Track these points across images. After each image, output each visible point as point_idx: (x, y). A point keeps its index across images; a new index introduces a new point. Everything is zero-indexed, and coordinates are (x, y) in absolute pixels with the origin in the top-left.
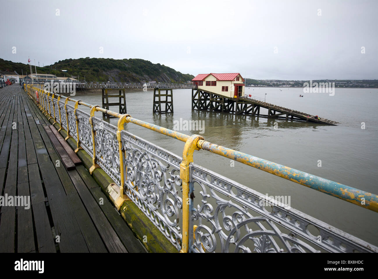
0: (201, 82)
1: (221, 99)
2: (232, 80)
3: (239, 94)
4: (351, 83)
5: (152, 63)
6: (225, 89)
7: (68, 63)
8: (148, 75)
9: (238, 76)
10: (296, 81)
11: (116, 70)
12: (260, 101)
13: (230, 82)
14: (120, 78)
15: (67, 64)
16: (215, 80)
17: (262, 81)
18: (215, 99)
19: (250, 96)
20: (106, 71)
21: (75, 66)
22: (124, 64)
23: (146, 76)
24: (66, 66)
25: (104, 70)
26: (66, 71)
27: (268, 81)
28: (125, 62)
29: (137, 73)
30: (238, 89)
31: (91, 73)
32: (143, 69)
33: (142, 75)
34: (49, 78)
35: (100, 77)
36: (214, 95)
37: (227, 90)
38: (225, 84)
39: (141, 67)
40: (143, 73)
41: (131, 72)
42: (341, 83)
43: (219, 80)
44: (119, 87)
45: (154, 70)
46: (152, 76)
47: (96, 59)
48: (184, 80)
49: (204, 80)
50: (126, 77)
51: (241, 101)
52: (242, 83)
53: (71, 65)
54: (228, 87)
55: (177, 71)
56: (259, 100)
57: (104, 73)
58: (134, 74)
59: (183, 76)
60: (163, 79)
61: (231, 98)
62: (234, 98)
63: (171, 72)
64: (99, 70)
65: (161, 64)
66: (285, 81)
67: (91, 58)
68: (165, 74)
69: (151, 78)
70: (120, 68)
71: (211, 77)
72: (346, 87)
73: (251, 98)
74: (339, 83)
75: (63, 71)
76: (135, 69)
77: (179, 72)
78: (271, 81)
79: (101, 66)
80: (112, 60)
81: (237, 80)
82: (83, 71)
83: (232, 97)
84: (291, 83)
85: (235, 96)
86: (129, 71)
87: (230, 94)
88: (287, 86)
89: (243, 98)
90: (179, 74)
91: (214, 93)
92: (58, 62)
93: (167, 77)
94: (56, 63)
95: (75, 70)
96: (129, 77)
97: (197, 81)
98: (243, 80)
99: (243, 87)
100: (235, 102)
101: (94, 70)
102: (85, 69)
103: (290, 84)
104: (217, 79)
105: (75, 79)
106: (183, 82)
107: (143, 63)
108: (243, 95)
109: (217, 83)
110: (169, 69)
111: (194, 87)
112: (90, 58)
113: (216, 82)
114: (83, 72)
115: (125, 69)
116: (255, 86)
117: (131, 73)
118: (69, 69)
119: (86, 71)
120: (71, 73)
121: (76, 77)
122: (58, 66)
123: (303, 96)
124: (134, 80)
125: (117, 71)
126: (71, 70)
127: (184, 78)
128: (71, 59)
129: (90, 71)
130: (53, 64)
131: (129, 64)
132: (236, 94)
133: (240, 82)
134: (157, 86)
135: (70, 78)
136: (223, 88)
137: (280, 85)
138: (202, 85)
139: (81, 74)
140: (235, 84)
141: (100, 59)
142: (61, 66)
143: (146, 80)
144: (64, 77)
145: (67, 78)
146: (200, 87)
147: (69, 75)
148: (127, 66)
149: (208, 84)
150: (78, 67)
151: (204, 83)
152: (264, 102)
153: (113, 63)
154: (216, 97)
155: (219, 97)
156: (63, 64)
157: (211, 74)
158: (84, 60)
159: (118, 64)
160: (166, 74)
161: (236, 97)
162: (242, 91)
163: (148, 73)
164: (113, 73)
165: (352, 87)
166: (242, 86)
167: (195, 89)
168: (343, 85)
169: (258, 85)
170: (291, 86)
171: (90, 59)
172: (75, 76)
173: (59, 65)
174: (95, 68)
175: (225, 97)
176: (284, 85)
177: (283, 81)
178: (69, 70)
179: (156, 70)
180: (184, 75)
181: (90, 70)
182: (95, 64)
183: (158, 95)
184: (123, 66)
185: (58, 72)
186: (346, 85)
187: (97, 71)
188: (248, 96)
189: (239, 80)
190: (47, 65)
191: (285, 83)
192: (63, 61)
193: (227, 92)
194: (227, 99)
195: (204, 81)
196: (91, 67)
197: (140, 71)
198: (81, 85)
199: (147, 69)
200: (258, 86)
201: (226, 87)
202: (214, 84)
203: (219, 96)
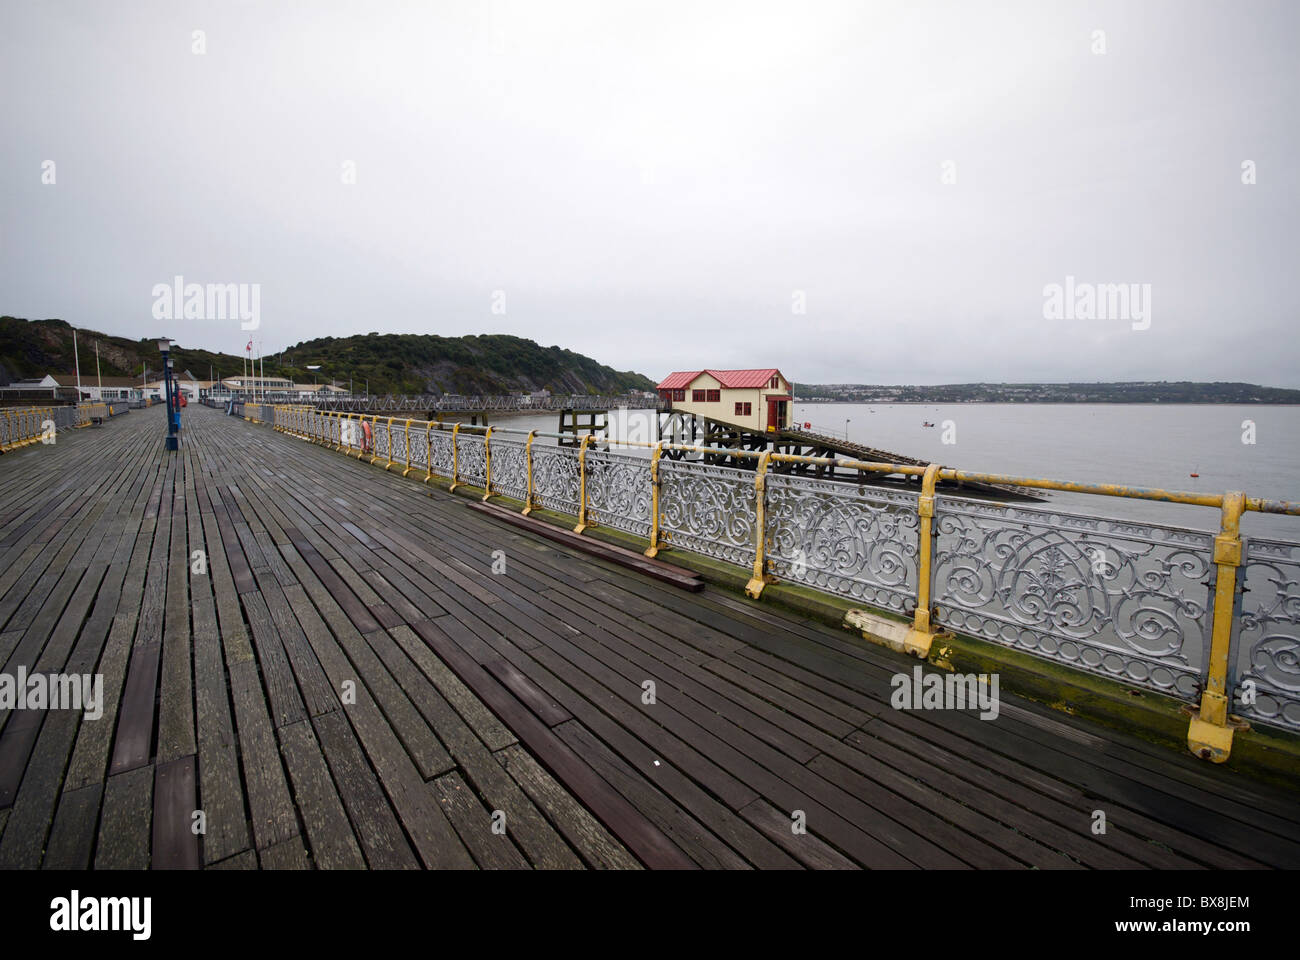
0: (679, 393)
1: (733, 435)
2: (760, 386)
3: (780, 420)
4: (1042, 391)
5: (540, 345)
6: (744, 409)
7: (323, 349)
8: (529, 375)
9: (775, 376)
10: (905, 388)
11: (446, 364)
12: (834, 440)
13: (756, 392)
14: (456, 383)
15: (319, 351)
16: (716, 386)
17: (819, 388)
18: (717, 435)
19: (808, 426)
20: (420, 367)
21: (342, 356)
22: (467, 350)
23: (524, 379)
24: (319, 355)
25: (416, 364)
26: (317, 367)
27: (835, 387)
28: (469, 344)
29: (500, 370)
30: (777, 409)
31: (383, 373)
32: (516, 360)
33: (512, 376)
34: (274, 388)
35: (406, 383)
36: (712, 425)
37: (748, 412)
38: (743, 397)
39: (511, 356)
40: (515, 371)
41: (486, 368)
42: (1019, 392)
43: (727, 388)
44: (471, 408)
45: (545, 363)
46: (539, 378)
47: (396, 337)
48: (621, 387)
49: (687, 387)
50: (473, 383)
51: (785, 439)
52: (786, 393)
53: (330, 354)
54: (750, 404)
55: (602, 364)
56: (831, 437)
57: (416, 371)
58: (493, 375)
59: (618, 376)
60: (568, 386)
61: (760, 432)
62: (767, 432)
63: (588, 369)
64: (404, 365)
65: (562, 348)
66: (882, 387)
67: (382, 333)
68: (572, 372)
69: (536, 383)
70: (457, 359)
71: (706, 378)
72: (1032, 401)
73: (811, 431)
74: (1012, 393)
75: (309, 367)
76: (496, 362)
77: (608, 368)
78: (844, 388)
79: (409, 353)
80: (435, 339)
81: (772, 387)
82: (363, 367)
83: (763, 428)
84: (894, 391)
85: (770, 427)
86: (479, 366)
87: (757, 421)
88: (886, 400)
89: (791, 432)
90: (608, 372)
91: (714, 421)
92: (295, 346)
93: (578, 379)
94: (290, 349)
95: (341, 365)
96: (481, 380)
97: (671, 389)
98: (788, 386)
99: (789, 403)
100: (770, 441)
101: (390, 365)
102: (368, 363)
103: (891, 395)
104: (722, 384)
105: (341, 387)
106: (618, 393)
107: (517, 347)
108: (789, 424)
109: (723, 394)
110: (581, 359)
111: (662, 405)
112: (380, 334)
113: (718, 391)
114: (362, 371)
115: (469, 361)
116: (804, 402)
117: (484, 370)
118: (325, 363)
119: (370, 367)
120: (330, 373)
121: (342, 384)
122: (296, 355)
123: (932, 425)
124: (493, 389)
125: (450, 368)
126: (331, 366)
127: (622, 383)
128: (329, 339)
129: (381, 367)
130: (283, 350)
131: (479, 349)
132: (772, 421)
133: (780, 391)
134: (569, 404)
135: (329, 386)
136: (738, 406)
137: (867, 397)
138: (683, 400)
139: (357, 374)
140: (768, 398)
141: (405, 336)
142: (305, 356)
143: (524, 388)
144: (313, 383)
145: (321, 386)
146: (676, 405)
147: (325, 378)
148: (474, 353)
149: (699, 396)
150: (350, 359)
151: (689, 395)
152: (844, 440)
153: (440, 346)
154: (720, 430)
155: (726, 429)
156: (310, 352)
157: (705, 372)
158: (364, 341)
159: (450, 350)
160: (575, 372)
161: (772, 428)
162: (785, 413)
163: (530, 372)
164: (437, 374)
165: (1046, 400)
166: (785, 402)
167: (665, 411)
168: (1023, 395)
169: (810, 397)
170: (895, 401)
171: (380, 338)
172: (341, 380)
173: (299, 352)
174: (395, 360)
175: (743, 430)
176: (878, 397)
177: (874, 387)
178: (325, 366)
179: (549, 362)
180: (620, 374)
181: (379, 365)
182: (393, 349)
183: (571, 427)
184: (464, 353)
185: (298, 371)
186: (1031, 396)
187: (398, 367)
188: (803, 426)
189: (777, 387)
190: (269, 355)
191: (879, 393)
192: (309, 343)
193: (747, 417)
194: (749, 435)
195: (689, 388)
196: (381, 357)
197: (508, 365)
198: (345, 403)
199: (526, 360)
200: (811, 402)
201: (746, 404)
202: (714, 396)
203: (727, 426)
